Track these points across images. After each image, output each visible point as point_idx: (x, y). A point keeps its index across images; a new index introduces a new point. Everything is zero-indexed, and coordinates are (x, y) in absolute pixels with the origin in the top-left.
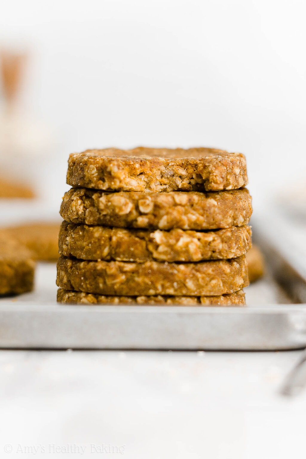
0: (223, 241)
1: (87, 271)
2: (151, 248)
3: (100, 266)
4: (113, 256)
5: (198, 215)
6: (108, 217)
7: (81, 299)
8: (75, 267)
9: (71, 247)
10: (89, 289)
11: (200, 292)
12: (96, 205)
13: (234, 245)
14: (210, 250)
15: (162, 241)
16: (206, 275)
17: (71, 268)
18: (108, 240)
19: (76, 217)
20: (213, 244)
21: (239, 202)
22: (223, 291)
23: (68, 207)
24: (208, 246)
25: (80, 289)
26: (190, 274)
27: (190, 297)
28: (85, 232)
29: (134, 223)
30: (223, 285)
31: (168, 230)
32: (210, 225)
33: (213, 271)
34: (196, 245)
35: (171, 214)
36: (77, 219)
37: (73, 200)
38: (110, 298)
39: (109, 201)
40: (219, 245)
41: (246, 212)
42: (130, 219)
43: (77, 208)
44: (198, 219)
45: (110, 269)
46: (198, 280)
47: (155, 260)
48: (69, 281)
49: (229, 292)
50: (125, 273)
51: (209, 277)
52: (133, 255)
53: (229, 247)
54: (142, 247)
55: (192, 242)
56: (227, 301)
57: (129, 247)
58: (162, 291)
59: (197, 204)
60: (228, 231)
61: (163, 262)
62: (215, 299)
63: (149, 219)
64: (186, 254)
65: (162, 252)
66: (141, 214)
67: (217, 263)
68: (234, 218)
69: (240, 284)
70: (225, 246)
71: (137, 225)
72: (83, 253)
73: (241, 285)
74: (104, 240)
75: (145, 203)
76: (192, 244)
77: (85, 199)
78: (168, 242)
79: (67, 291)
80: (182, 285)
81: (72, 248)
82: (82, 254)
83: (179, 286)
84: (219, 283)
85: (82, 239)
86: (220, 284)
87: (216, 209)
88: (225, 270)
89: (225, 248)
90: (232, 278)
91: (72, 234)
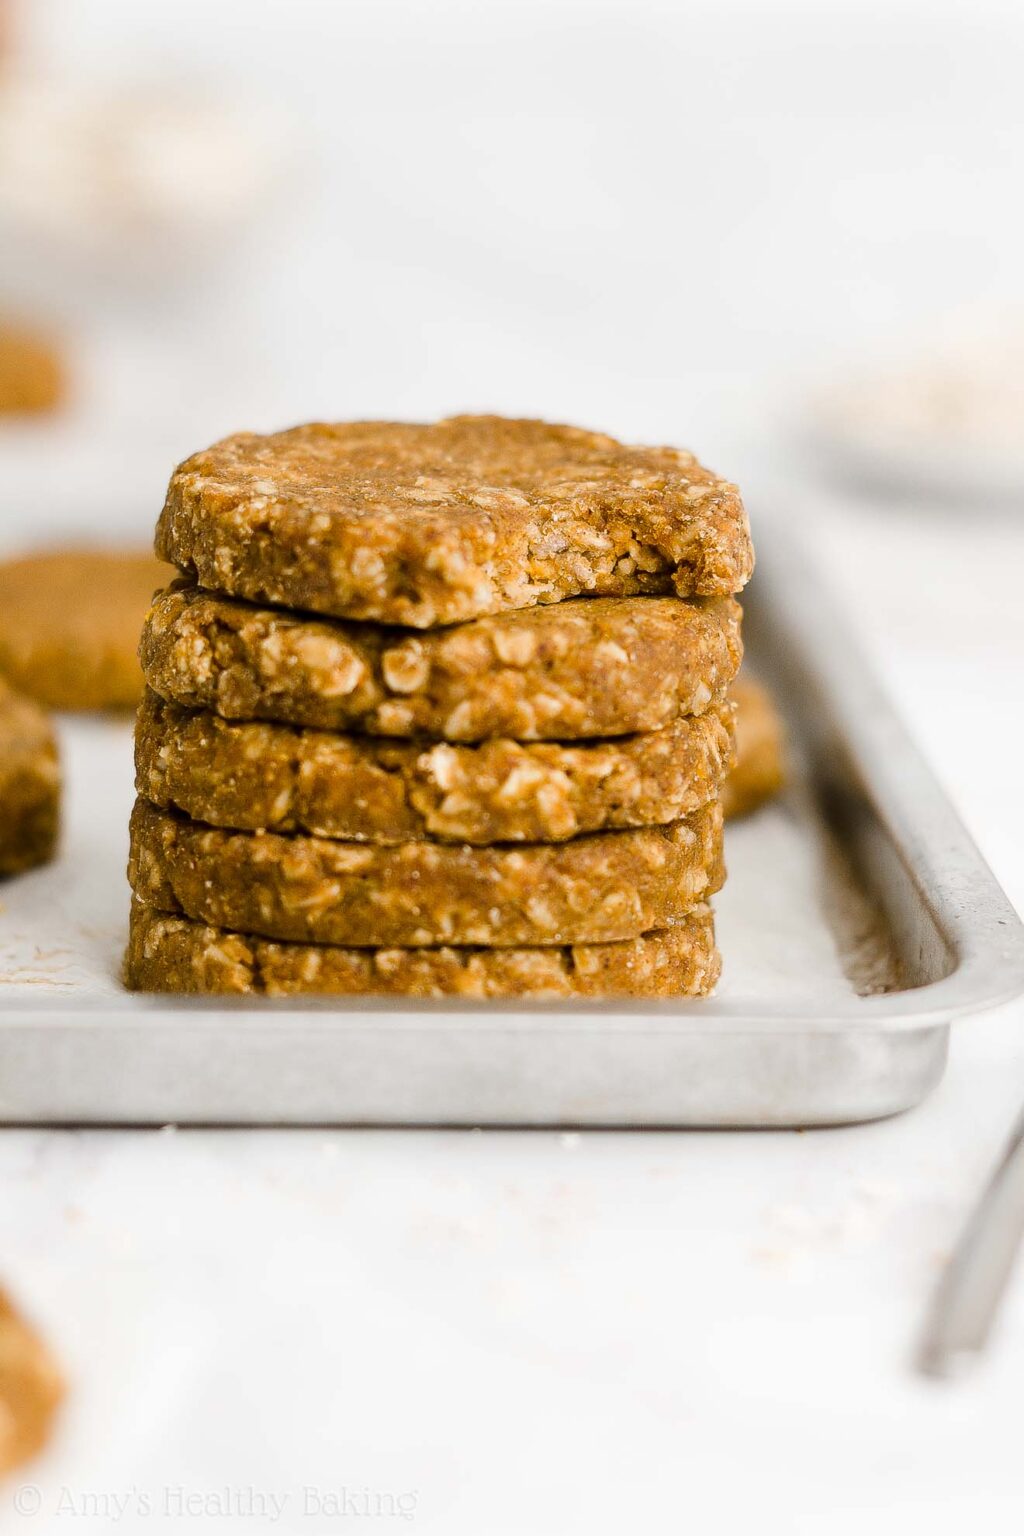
0: (644, 773)
1: (223, 864)
2: (420, 800)
3: (264, 851)
4: (303, 821)
5: (565, 697)
6: (288, 702)
7: (204, 947)
8: (184, 846)
9: (172, 780)
10: (230, 919)
11: (572, 934)
12: (250, 661)
13: (679, 779)
14: (602, 805)
15: (454, 780)
16: (590, 881)
17: (174, 845)
18: (288, 771)
19: (190, 690)
20: (611, 785)
21: (697, 643)
22: (645, 922)
23: (165, 657)
24: (599, 792)
25: (201, 913)
26: (540, 883)
27: (542, 948)
28: (217, 740)
29: (369, 719)
30: (643, 907)
31: (473, 744)
32: (604, 726)
33: (612, 866)
34: (561, 790)
35: (483, 696)
36: (194, 694)
37: (179, 637)
38: (292, 951)
39: (291, 652)
40: (632, 787)
41: (719, 670)
42: (355, 708)
43: (192, 663)
44: (567, 708)
45: (296, 864)
46: (565, 899)
47: (434, 838)
48: (167, 884)
49: (660, 924)
50: (340, 876)
51: (599, 888)
52: (365, 822)
53: (664, 790)
54: (393, 797)
55: (547, 781)
56: (656, 953)
57: (352, 797)
58: (454, 935)
59: (564, 660)
60: (661, 739)
61: (457, 843)
62: (619, 951)
63: (416, 712)
64: (528, 820)
65: (453, 816)
66: (390, 695)
67: (625, 838)
68: (681, 696)
69: (698, 890)
70: (652, 787)
71: (377, 728)
72: (211, 805)
73: (700, 893)
74: (274, 771)
75: (402, 661)
76: (549, 788)
77: (216, 636)
78: (472, 783)
79: (161, 914)
80: (515, 914)
81: (177, 786)
82: (209, 807)
83: (506, 918)
84: (630, 903)
85: (207, 762)
86: (632, 906)
87: (625, 676)
88: (649, 859)
89: (649, 792)
90: (670, 881)
91: (177, 738)
